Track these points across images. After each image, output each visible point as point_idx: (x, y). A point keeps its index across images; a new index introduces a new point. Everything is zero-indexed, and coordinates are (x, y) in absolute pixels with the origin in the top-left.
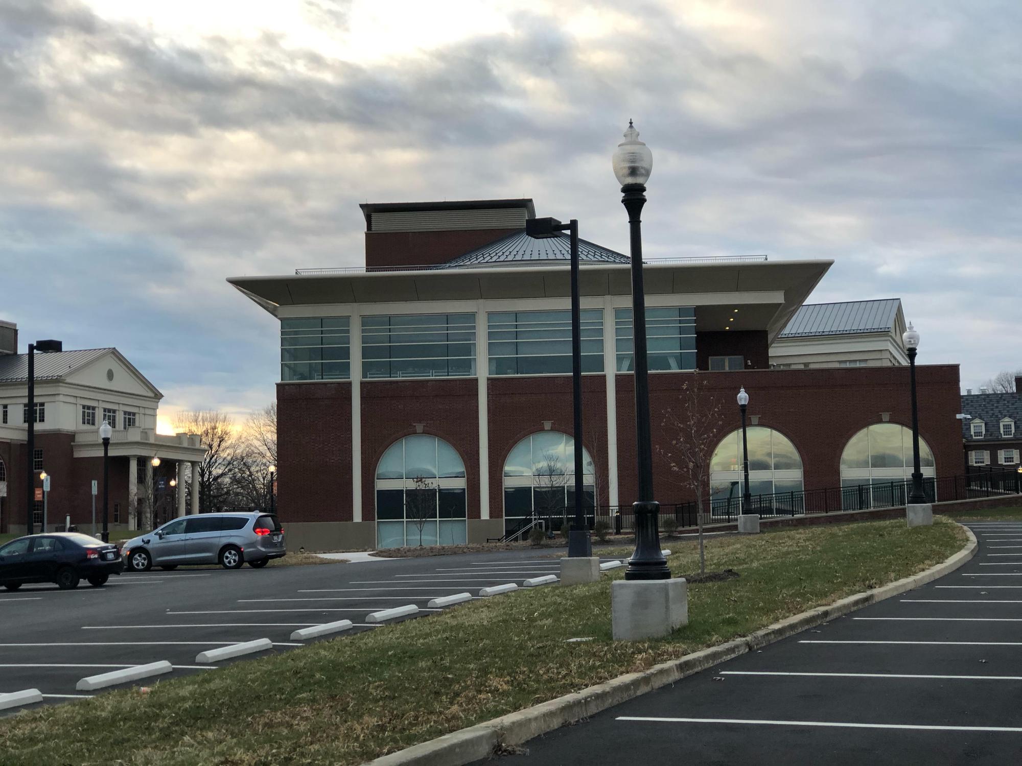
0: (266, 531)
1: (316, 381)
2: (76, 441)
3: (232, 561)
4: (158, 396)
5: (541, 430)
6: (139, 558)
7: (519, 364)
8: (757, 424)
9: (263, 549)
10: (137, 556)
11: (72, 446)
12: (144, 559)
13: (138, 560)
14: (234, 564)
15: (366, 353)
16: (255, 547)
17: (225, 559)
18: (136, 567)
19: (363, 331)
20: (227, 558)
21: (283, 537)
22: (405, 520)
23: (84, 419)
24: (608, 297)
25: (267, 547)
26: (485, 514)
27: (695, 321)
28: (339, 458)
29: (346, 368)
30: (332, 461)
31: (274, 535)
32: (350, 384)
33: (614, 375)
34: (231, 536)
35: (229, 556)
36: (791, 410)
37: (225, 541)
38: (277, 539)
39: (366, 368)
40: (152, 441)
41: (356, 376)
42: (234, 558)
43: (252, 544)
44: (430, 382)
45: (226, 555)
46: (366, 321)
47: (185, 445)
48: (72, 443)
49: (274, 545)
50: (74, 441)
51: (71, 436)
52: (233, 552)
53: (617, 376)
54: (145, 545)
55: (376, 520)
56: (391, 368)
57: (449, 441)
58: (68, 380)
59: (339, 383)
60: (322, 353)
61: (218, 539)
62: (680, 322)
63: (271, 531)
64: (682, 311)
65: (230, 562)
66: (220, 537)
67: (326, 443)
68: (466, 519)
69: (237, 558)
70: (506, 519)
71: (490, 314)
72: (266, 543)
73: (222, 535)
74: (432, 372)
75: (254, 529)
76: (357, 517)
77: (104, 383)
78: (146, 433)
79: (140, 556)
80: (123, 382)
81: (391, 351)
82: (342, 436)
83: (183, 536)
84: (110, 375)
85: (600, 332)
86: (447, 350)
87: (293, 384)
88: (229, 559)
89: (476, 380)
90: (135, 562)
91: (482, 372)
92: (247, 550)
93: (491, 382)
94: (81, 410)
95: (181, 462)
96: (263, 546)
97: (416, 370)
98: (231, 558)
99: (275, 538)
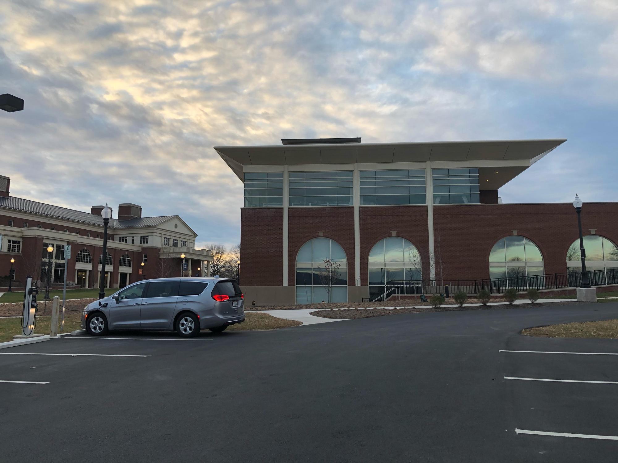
0: (226, 297)
1: (263, 207)
2: (161, 251)
3: (188, 329)
4: (195, 235)
5: (391, 236)
6: (96, 322)
7: (377, 199)
8: (517, 234)
9: (221, 317)
10: (94, 320)
11: (159, 253)
12: (102, 323)
13: (96, 323)
14: (190, 332)
15: (291, 192)
16: (213, 314)
17: (180, 326)
18: (93, 330)
19: (290, 180)
20: (183, 325)
21: (243, 302)
22: (312, 285)
23: (164, 243)
24: (428, 163)
25: (226, 314)
26: (358, 283)
27: (479, 176)
28: (276, 250)
29: (280, 201)
30: (272, 252)
31: (234, 301)
32: (283, 209)
33: (432, 206)
34: (188, 302)
35: (185, 323)
36: (536, 227)
37: (182, 307)
38: (236, 305)
39: (291, 201)
40: (191, 252)
41: (286, 205)
42: (190, 325)
43: (209, 311)
44: (327, 209)
45: (181, 322)
46: (292, 174)
47: (205, 254)
48: (159, 252)
49: (234, 311)
50: (160, 252)
51: (159, 249)
52: (189, 319)
53: (434, 206)
54: (102, 309)
55: (296, 286)
56: (305, 201)
57: (337, 241)
58: (158, 227)
59: (276, 208)
60: (267, 192)
61: (174, 305)
62: (470, 176)
63: (230, 297)
64: (471, 170)
65: (185, 330)
66: (177, 302)
67: (268, 242)
68: (347, 285)
69: (193, 326)
70: (370, 287)
71: (361, 171)
72: (224, 310)
73: (178, 301)
74: (328, 204)
75: (212, 295)
76: (285, 283)
77: (173, 229)
78: (189, 249)
79: (97, 320)
80: (181, 229)
81: (305, 192)
82: (278, 238)
83: (139, 301)
84: (176, 226)
85: (424, 182)
86: (337, 191)
87: (250, 209)
88: (185, 326)
89: (353, 208)
90: (92, 325)
91: (357, 203)
92: (203, 317)
93: (362, 209)
94: (163, 239)
95: (203, 261)
96: (221, 313)
97: (319, 202)
98: (187, 325)
99: (235, 304)
